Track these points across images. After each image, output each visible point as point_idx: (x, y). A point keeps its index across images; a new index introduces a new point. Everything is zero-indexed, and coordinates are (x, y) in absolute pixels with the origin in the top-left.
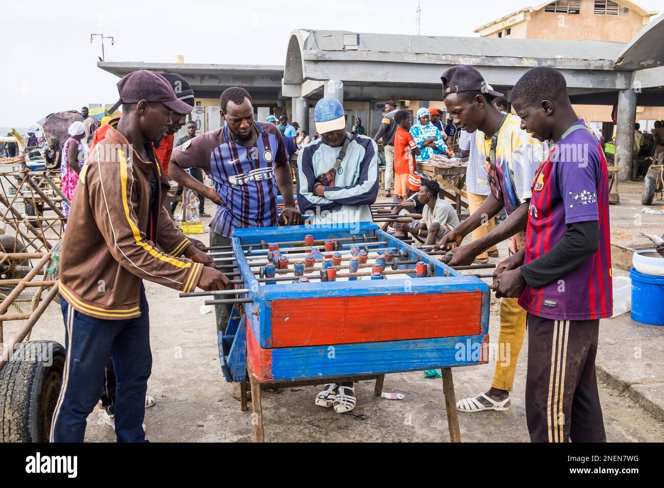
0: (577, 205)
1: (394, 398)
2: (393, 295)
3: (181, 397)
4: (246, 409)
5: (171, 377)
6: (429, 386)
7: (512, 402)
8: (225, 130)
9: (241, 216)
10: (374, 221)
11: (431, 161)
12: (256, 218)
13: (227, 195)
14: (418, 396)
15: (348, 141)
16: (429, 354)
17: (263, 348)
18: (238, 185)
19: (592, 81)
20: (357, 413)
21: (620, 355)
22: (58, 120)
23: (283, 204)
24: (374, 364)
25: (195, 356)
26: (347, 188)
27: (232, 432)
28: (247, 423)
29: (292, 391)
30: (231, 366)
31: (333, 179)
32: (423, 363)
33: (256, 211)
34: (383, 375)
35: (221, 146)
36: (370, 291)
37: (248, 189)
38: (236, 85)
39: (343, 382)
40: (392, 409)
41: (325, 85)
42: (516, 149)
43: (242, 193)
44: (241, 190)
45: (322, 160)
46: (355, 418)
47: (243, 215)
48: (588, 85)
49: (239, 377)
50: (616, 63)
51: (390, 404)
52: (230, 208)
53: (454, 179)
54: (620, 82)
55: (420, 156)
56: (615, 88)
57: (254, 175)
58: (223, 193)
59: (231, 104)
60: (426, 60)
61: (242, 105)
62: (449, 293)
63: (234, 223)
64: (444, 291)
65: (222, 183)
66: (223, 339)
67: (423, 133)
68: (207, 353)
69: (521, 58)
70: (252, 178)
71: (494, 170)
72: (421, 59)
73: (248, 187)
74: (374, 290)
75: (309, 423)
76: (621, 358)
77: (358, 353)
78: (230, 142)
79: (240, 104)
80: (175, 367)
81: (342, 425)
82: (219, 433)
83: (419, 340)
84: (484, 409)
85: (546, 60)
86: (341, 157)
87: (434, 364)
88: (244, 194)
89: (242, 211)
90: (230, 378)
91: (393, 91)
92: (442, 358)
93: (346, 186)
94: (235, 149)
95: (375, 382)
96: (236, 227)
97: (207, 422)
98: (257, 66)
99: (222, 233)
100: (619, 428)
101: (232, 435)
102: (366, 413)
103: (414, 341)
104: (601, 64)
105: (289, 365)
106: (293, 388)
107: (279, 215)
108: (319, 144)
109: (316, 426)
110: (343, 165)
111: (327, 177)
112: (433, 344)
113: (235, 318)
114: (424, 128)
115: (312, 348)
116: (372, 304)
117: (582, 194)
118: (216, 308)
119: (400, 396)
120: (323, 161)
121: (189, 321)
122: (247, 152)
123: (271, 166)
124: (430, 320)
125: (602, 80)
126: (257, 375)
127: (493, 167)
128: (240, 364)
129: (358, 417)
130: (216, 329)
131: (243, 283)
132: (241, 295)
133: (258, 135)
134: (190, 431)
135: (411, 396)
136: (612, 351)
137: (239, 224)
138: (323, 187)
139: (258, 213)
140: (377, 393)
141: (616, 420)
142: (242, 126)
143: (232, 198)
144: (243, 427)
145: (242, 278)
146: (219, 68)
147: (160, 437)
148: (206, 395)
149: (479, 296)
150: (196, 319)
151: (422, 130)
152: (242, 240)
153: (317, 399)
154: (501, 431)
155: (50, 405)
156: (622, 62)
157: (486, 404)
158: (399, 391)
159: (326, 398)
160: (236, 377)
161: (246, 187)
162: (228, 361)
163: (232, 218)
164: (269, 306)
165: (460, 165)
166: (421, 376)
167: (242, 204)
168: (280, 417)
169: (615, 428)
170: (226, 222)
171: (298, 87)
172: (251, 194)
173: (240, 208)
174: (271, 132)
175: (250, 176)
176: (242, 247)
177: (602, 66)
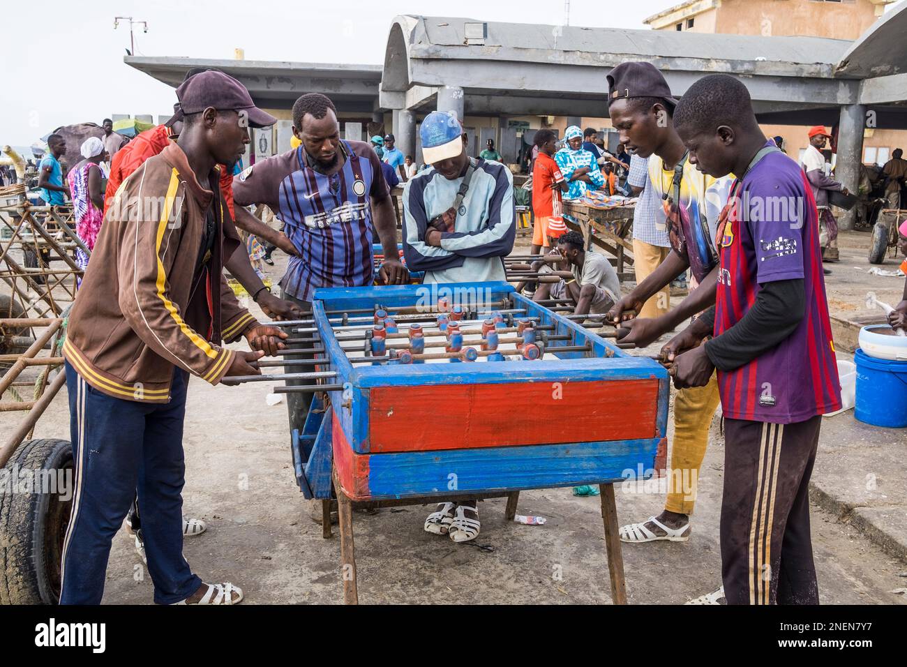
0: (770, 257)
1: (532, 523)
2: (537, 382)
3: (240, 519)
4: (329, 536)
5: (227, 490)
6: (579, 507)
7: (693, 530)
8: (300, 151)
9: (322, 271)
10: (508, 281)
11: (585, 199)
12: (343, 273)
13: (303, 242)
14: (565, 521)
15: (471, 169)
16: (584, 464)
17: (358, 453)
18: (318, 228)
19: (804, 93)
20: (481, 542)
21: (839, 466)
22: (70, 135)
23: (383, 256)
24: (508, 477)
25: (259, 463)
26: (471, 233)
27: (310, 567)
28: (331, 555)
29: (393, 512)
30: (310, 477)
31: (453, 223)
32: (576, 476)
33: (343, 265)
34: (518, 493)
35: (294, 174)
36: (505, 376)
37: (331, 234)
38: (316, 91)
39: (463, 500)
40: (529, 538)
41: (439, 92)
42: (711, 187)
43: (324, 239)
44: (322, 235)
45: (436, 198)
46: (479, 550)
47: (326, 270)
48: (799, 98)
49: (321, 493)
50: (838, 69)
51: (526, 532)
52: (307, 260)
53: (615, 224)
54: (842, 95)
55: (568, 193)
56: (835, 102)
57: (339, 214)
58: (298, 239)
59: (308, 117)
60: (579, 61)
61: (325, 118)
62: (614, 381)
63: (312, 280)
64: (607, 377)
65: (296, 225)
66: (300, 441)
67: (572, 161)
68: (277, 458)
69: (709, 59)
70: (336, 218)
71: (677, 213)
72: (571, 59)
73: (332, 231)
74: (510, 375)
75: (416, 555)
76: (841, 472)
77: (487, 461)
78: (306, 169)
79: (322, 117)
80: (231, 478)
81: (461, 559)
82: (292, 569)
83: (571, 445)
84: (655, 539)
85: (742, 62)
86: (463, 191)
87: (592, 478)
88: (326, 240)
89: (323, 264)
90: (309, 493)
91: (531, 103)
92: (603, 469)
93: (470, 232)
94: (313, 179)
95: (507, 500)
96: (315, 286)
97: (276, 554)
98: (344, 66)
99: (296, 294)
100: (837, 566)
101: (311, 571)
102: (493, 543)
103: (563, 445)
104: (818, 69)
105: (393, 476)
106: (394, 508)
107: (377, 270)
108: (432, 174)
109: (425, 559)
110: (466, 202)
111: (445, 219)
112: (591, 450)
113: (316, 411)
114: (575, 155)
115: (424, 453)
116: (508, 394)
117: (776, 242)
118: (289, 397)
119: (539, 520)
120: (438, 197)
121: (251, 415)
122: (330, 182)
123: (364, 201)
124: (587, 418)
125: (817, 91)
126: (347, 489)
127: (675, 209)
128: (324, 474)
129: (483, 548)
130: (288, 427)
131: (329, 363)
132: (325, 380)
133: (345, 159)
134: (253, 566)
135: (555, 521)
136: (828, 462)
137: (319, 282)
138: (440, 234)
139: (346, 267)
140: (509, 515)
141: (834, 556)
142: (324, 148)
143: (310, 246)
144: (325, 560)
145: (327, 355)
146: (292, 67)
147: (212, 572)
148: (274, 516)
149: (654, 385)
150: (260, 412)
151: (572, 157)
152: (326, 304)
153: (427, 524)
154: (677, 569)
155: (61, 527)
156: (846, 68)
157: (658, 532)
158: (538, 514)
159: (439, 521)
160: (317, 493)
161: (328, 231)
162: (306, 471)
163: (310, 274)
164: (365, 396)
165: (623, 205)
166: (569, 493)
167: (323, 255)
168: (376, 547)
169: (832, 566)
170: (302, 279)
171: (401, 95)
172: (336, 241)
173: (321, 259)
174: (363, 154)
175: (335, 216)
176: (327, 314)
177: (819, 72)
